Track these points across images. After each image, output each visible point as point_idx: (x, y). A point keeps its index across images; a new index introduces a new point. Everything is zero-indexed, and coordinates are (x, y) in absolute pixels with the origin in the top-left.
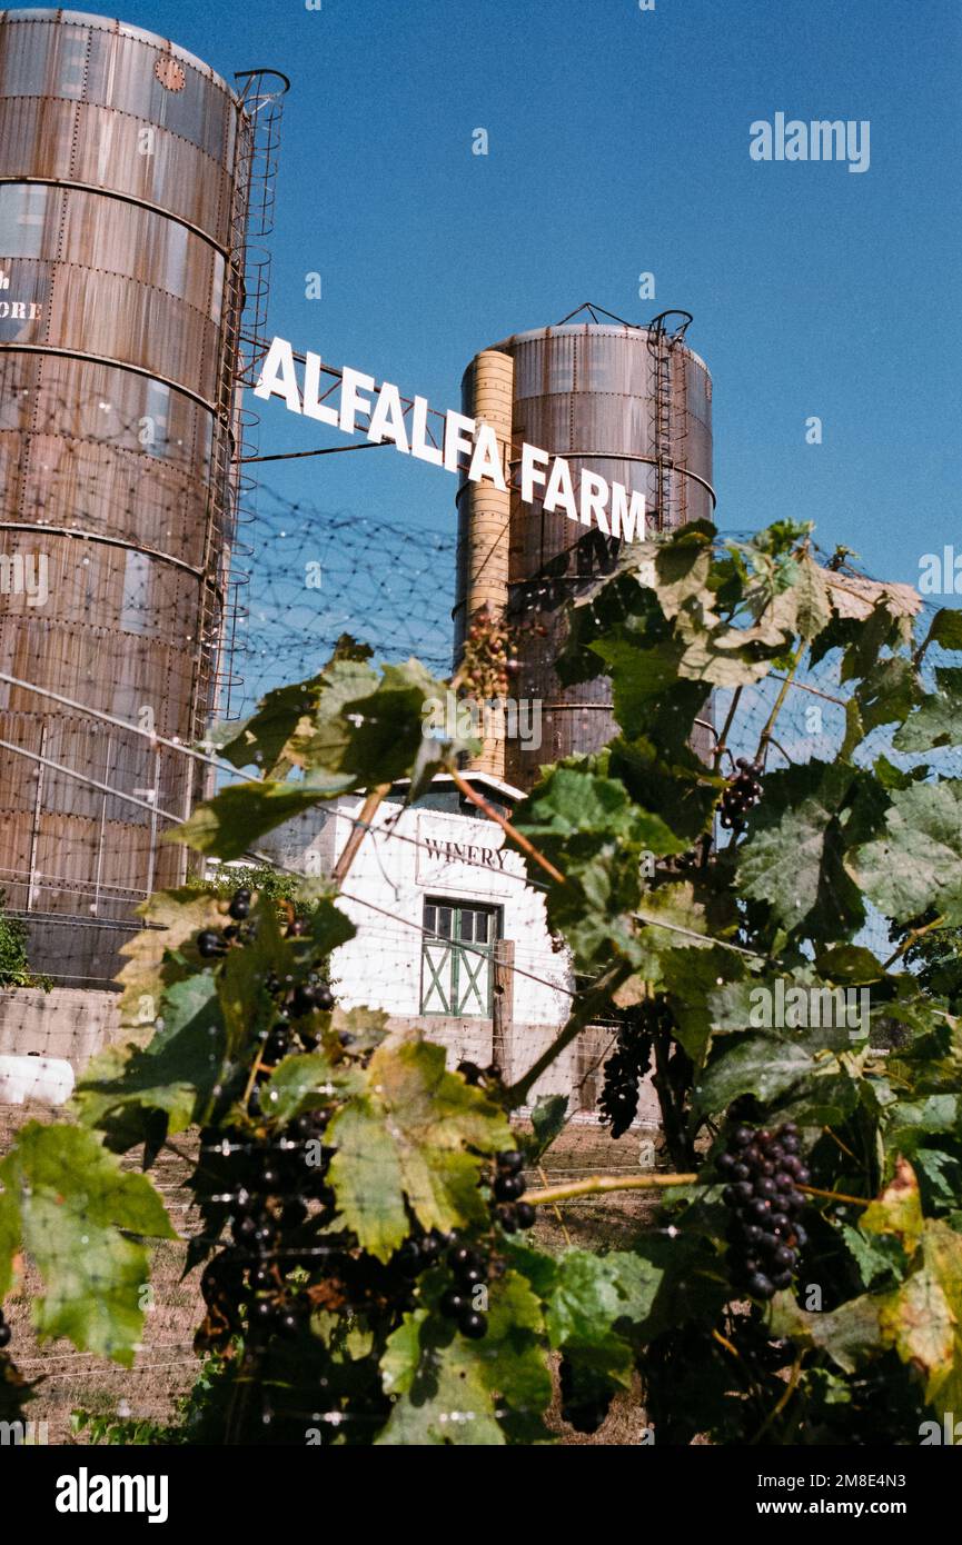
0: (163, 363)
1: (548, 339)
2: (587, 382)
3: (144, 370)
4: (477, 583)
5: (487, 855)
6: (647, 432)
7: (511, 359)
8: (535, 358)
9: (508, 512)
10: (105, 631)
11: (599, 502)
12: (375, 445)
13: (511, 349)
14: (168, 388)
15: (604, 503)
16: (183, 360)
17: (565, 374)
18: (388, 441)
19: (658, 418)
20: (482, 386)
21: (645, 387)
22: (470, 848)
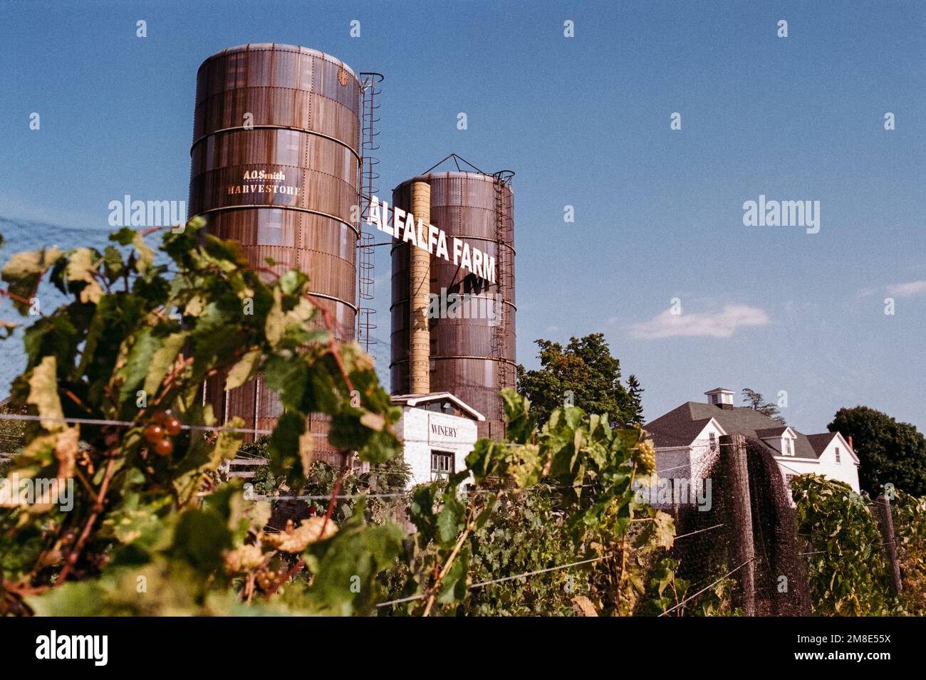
1: (448, 178)
2: (467, 202)
4: (416, 296)
5: (451, 430)
6: (493, 227)
7: (429, 186)
8: (443, 186)
9: (429, 261)
11: (479, 263)
13: (429, 180)
15: (481, 263)
17: (456, 197)
19: (497, 220)
20: (417, 199)
21: (491, 205)
22: (446, 428)
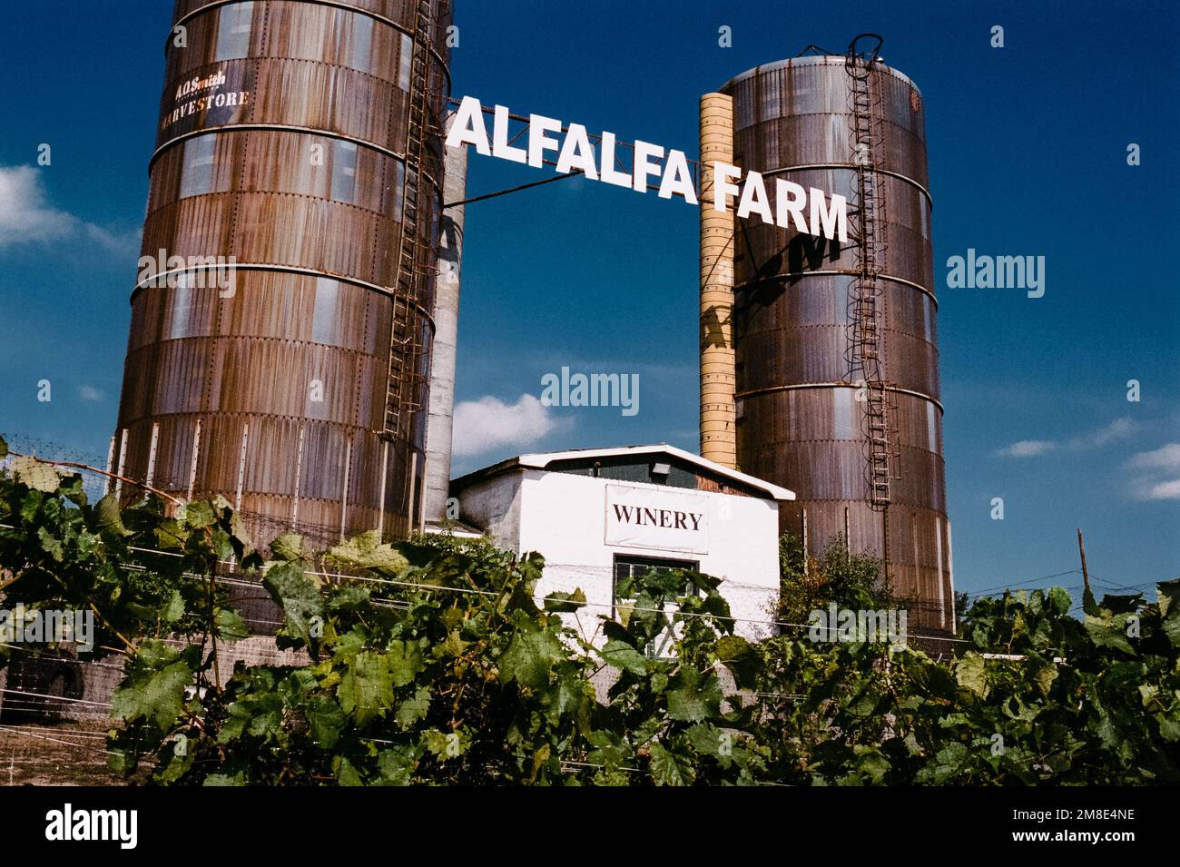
0: (351, 124)
1: (758, 75)
3: (331, 133)
5: (681, 517)
6: (848, 143)
7: (730, 98)
8: (749, 92)
10: (298, 343)
11: (797, 208)
12: (565, 176)
14: (356, 145)
15: (803, 206)
16: (370, 122)
17: (773, 104)
18: (577, 172)
19: (858, 130)
21: (845, 104)
22: (662, 512)
